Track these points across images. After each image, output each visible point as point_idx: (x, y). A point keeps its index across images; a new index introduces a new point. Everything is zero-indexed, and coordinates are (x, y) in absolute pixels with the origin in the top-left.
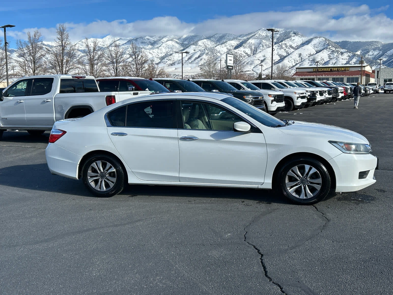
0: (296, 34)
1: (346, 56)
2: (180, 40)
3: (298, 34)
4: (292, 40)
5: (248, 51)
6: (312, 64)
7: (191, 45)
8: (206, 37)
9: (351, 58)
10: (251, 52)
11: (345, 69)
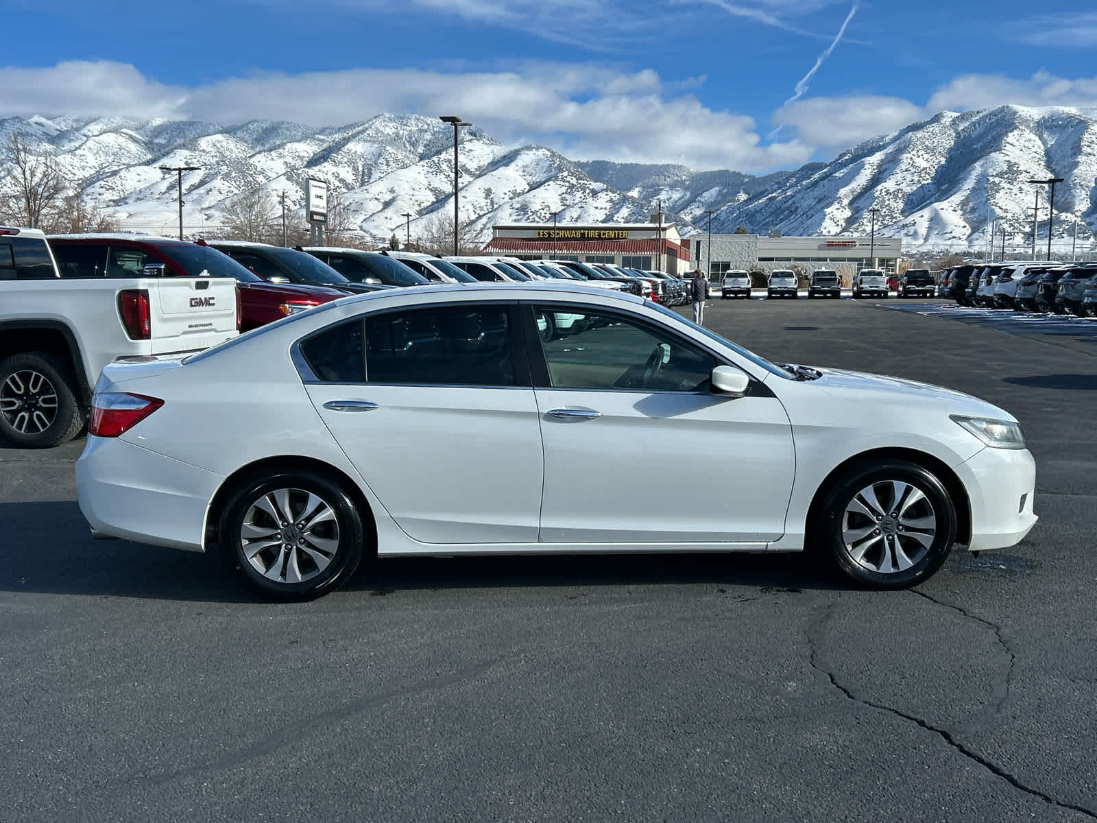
0: (475, 136)
1: (604, 200)
2: (142, 132)
3: (481, 136)
4: (467, 150)
5: (347, 174)
6: (519, 217)
7: (176, 148)
8: (220, 129)
9: (616, 207)
10: (354, 177)
11: (618, 234)
